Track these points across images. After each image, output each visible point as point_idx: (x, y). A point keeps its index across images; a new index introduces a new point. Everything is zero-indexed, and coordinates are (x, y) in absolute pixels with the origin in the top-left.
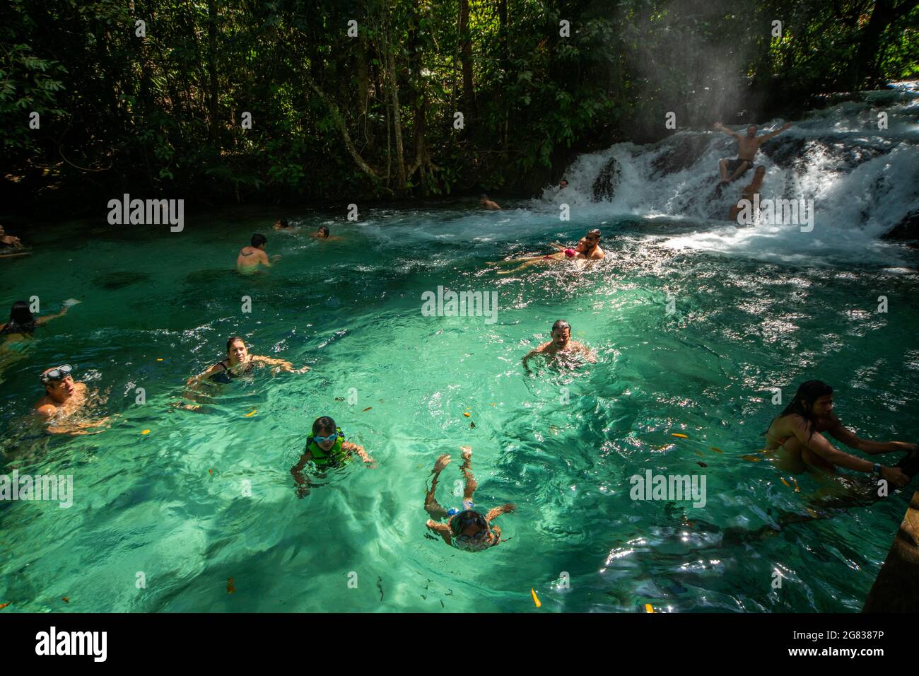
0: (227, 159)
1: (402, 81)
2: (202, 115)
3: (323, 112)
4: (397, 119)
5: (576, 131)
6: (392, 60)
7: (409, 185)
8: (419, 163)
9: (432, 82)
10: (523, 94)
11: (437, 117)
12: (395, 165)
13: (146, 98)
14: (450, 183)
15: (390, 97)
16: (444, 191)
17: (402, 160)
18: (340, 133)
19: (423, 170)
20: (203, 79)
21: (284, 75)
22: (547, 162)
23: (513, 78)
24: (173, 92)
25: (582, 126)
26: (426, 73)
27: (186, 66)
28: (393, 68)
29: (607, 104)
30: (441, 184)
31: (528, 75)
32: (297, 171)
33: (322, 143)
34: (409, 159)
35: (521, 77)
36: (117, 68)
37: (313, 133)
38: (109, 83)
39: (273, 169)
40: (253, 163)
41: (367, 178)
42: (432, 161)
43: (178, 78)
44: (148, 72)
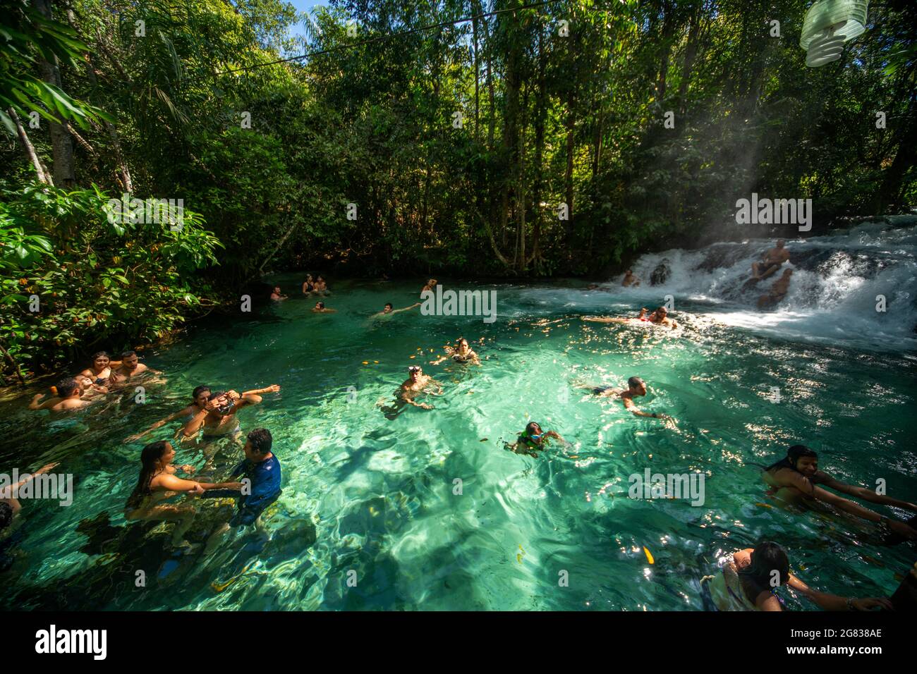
0: (427, 250)
1: (528, 207)
2: (416, 227)
3: (480, 226)
4: (523, 232)
5: (640, 240)
6: (523, 197)
7: (527, 269)
8: (534, 256)
9: (546, 209)
10: (605, 216)
11: (548, 230)
12: (519, 257)
13: (391, 218)
14: (552, 269)
15: (520, 217)
16: (548, 274)
17: (523, 254)
18: (489, 238)
19: (536, 261)
20: (420, 208)
21: (462, 206)
22: (619, 259)
23: (598, 207)
24: (404, 214)
25: (645, 237)
26: (543, 204)
27: (412, 201)
28: (523, 201)
29: (664, 223)
30: (546, 269)
31: (609, 205)
32: (463, 259)
33: (478, 243)
34: (528, 254)
35: (604, 206)
36: (380, 204)
37: (474, 237)
38: (376, 211)
39: (450, 257)
40: (440, 253)
41: (502, 264)
42: (543, 256)
43: (408, 207)
44: (394, 204)
